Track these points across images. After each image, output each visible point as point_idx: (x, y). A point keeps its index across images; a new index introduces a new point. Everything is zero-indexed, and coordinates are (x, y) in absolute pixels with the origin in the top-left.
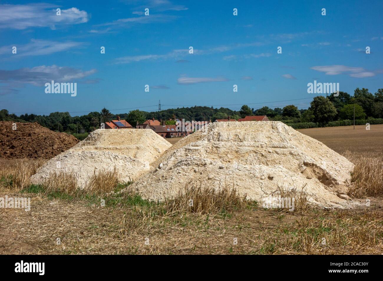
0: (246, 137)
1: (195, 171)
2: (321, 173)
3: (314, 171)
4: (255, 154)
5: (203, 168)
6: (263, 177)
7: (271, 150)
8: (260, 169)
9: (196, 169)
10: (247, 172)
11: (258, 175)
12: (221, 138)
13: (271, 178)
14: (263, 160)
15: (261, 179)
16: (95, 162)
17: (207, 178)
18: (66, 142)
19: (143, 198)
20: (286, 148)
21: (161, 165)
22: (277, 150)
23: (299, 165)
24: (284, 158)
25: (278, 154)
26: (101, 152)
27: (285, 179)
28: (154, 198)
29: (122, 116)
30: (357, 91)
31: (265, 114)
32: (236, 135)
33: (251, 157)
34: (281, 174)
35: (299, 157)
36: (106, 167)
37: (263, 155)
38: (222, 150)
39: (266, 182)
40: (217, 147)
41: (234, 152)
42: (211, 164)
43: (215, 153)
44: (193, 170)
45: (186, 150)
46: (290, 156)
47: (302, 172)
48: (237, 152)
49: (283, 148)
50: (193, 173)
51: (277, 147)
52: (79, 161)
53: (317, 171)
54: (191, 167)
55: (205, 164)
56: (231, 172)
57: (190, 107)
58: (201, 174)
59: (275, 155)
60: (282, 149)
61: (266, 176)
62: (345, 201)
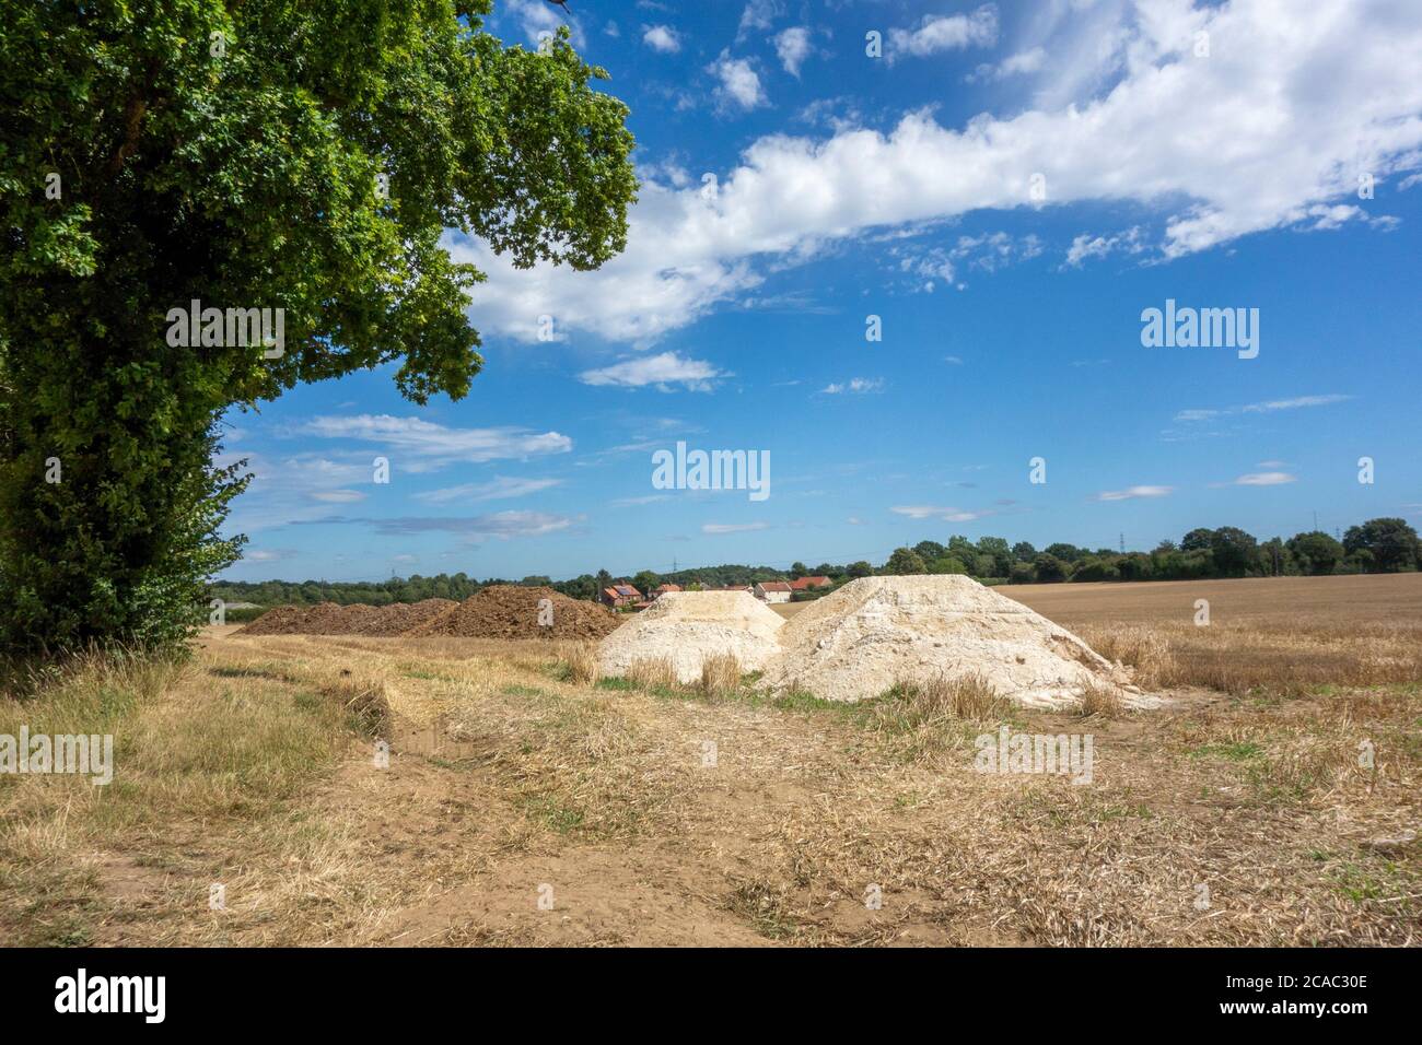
0: (939, 597)
1: (894, 651)
2: (1079, 651)
3: (1068, 649)
4: (971, 624)
5: (906, 646)
6: (1009, 660)
7: (996, 616)
8: (1001, 646)
9: (896, 647)
10: (981, 652)
11: (998, 655)
12: (899, 601)
13: (1021, 661)
14: (986, 632)
15: (1007, 662)
16: (698, 639)
17: (917, 662)
18: (593, 615)
19: (817, 696)
20: (1018, 613)
21: (822, 643)
22: (1006, 616)
23: (1045, 639)
24: (1019, 629)
25: (1008, 622)
26: (704, 625)
27: (1043, 661)
28: (834, 695)
29: (626, 580)
30: (952, 540)
31: (825, 575)
32: (923, 595)
33: (966, 627)
34: (1035, 653)
35: (1041, 628)
36: (716, 648)
37: (984, 625)
38: (917, 617)
39: (1016, 666)
40: (907, 613)
41: (936, 622)
42: (919, 639)
43: (906, 623)
44: (890, 650)
45: (859, 618)
46: (1028, 626)
47: (1053, 651)
48: (941, 620)
49: (1013, 612)
50: (891, 655)
51: (1005, 612)
52: (672, 640)
53: (1072, 648)
54: (886, 644)
55: (910, 640)
56: (955, 653)
57: (717, 566)
58: (905, 655)
59: (1004, 624)
60: (1013, 615)
61: (1014, 658)
62: (1137, 696)
